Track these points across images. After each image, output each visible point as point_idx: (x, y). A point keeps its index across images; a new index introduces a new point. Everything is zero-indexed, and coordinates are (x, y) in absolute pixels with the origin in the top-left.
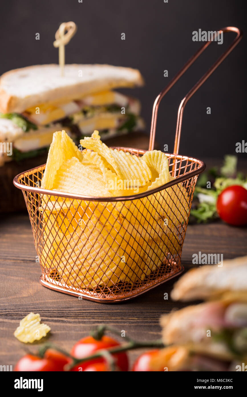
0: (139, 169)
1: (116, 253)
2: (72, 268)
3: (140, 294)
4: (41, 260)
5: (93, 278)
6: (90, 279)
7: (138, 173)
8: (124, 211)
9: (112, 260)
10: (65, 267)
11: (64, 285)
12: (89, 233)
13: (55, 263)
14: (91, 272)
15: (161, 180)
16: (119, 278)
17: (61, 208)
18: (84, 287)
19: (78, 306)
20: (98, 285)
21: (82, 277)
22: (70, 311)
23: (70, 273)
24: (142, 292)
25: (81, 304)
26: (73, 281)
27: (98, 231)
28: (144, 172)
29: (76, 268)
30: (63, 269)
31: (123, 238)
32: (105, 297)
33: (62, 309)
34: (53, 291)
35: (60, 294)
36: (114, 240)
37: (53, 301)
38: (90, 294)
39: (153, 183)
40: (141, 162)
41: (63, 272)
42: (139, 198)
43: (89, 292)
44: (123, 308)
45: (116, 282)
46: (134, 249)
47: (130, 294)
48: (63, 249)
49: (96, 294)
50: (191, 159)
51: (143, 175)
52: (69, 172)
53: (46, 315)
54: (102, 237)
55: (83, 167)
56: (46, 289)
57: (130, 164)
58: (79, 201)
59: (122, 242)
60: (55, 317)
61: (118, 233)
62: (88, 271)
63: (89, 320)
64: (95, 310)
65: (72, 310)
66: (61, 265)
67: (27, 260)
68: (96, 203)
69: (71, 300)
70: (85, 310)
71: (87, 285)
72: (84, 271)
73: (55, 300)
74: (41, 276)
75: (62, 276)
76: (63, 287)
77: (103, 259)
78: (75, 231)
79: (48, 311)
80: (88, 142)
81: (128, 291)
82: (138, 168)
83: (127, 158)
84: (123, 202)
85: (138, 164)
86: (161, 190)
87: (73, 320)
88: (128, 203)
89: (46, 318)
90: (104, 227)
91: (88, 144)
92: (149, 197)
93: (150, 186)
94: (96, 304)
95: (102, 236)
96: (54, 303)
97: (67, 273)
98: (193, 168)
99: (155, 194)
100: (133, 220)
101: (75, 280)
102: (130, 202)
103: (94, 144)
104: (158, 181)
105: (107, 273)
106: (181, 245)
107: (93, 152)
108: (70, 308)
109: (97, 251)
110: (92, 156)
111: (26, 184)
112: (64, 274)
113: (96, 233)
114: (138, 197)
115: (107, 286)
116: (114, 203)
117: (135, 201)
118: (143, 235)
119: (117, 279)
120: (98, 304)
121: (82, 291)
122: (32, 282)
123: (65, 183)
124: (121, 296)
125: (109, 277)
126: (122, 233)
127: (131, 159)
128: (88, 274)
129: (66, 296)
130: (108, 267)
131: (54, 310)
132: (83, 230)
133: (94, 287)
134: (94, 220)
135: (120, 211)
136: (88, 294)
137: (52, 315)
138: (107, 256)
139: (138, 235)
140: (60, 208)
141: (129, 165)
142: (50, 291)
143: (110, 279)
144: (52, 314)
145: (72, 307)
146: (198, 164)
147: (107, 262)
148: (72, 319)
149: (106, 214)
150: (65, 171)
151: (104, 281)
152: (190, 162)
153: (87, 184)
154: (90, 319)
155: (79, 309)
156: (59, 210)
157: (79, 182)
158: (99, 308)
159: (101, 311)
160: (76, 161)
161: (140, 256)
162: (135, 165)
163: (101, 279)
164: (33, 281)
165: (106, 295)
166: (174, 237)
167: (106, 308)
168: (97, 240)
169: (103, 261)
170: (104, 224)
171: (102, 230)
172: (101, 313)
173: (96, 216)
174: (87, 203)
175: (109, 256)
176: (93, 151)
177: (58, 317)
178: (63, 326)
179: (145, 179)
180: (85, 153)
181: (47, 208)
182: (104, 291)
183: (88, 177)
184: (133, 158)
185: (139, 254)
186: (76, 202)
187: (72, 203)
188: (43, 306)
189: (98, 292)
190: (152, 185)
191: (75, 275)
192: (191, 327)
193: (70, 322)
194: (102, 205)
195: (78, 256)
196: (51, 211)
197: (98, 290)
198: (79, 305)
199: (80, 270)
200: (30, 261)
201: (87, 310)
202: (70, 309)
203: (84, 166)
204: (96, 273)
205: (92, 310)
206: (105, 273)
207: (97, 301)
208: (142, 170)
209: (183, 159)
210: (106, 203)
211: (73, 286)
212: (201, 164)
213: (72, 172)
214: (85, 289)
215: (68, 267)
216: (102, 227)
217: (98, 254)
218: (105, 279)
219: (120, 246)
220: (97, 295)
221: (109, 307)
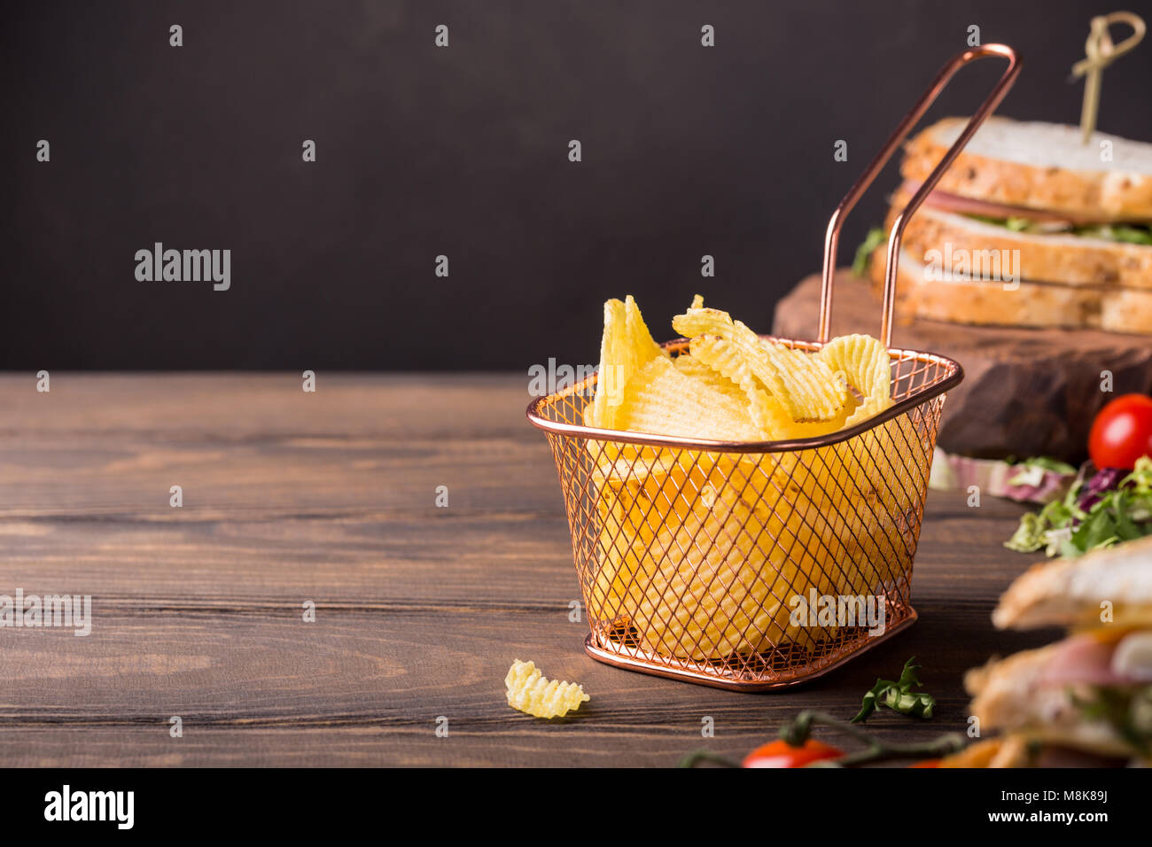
0: (814, 381)
1: (779, 573)
2: (673, 614)
3: (831, 669)
4: (593, 599)
5: (723, 634)
6: (715, 635)
7: (814, 390)
8: (800, 476)
9: (770, 590)
10: (655, 610)
11: (649, 656)
12: (716, 526)
13: (630, 603)
14: (721, 620)
15: (875, 401)
16: (784, 632)
17: (650, 472)
18: (700, 656)
19: (691, 699)
20: (735, 650)
21: (696, 633)
22: (676, 709)
23: (667, 626)
24: (832, 665)
25: (697, 696)
26: (672, 643)
27: (738, 521)
28: (828, 387)
29: (681, 614)
30: (649, 617)
31: (796, 538)
32: (751, 678)
33: (656, 708)
34: (623, 672)
35: (642, 677)
36: (776, 542)
37: (631, 690)
38: (715, 673)
39: (857, 408)
40: (815, 365)
41: (650, 623)
42: (831, 444)
43: (713, 669)
44: (796, 701)
45: (777, 641)
46: (818, 563)
47: (807, 669)
48: (650, 567)
49: (729, 672)
50: (925, 357)
51: (826, 393)
52: (651, 392)
53: (624, 720)
54: (746, 536)
55: (683, 379)
56: (606, 668)
57: (792, 369)
58: (694, 454)
59: (792, 547)
60: (645, 723)
61: (785, 525)
62: (711, 619)
63: (727, 728)
64: (732, 706)
65: (681, 709)
66: (646, 606)
67: (538, 609)
68: (735, 456)
69: (672, 687)
70: (710, 707)
71: (708, 653)
72: (701, 617)
73: (635, 690)
74: (589, 637)
75: (645, 635)
76: (649, 661)
77: (749, 587)
78: (683, 524)
79: (627, 711)
80: (697, 319)
81: (803, 663)
82: (811, 377)
83: (781, 356)
84: (798, 453)
85: (809, 368)
86: (876, 425)
87: (691, 729)
88: (808, 455)
89: (627, 726)
90: (752, 512)
91: (693, 326)
92: (853, 441)
93: (852, 417)
94: (731, 694)
95: (747, 533)
96: (635, 695)
97: (659, 625)
98: (930, 377)
99: (863, 435)
100: (818, 496)
101: (679, 641)
102: (813, 451)
103: (712, 324)
104: (869, 403)
105: (757, 621)
106: (911, 557)
107: (721, 341)
108: (675, 704)
109: (736, 568)
110: (718, 351)
111: (567, 421)
112: (651, 629)
113: (732, 527)
114: (830, 441)
115: (756, 651)
116: (778, 455)
117: (822, 451)
118: (838, 531)
119: (781, 634)
120: (736, 694)
121: (695, 666)
122: (566, 654)
123: (645, 417)
124: (786, 675)
125: (763, 630)
126: (792, 526)
127: (792, 358)
128: (711, 624)
129: (656, 679)
130: (761, 606)
131: (639, 710)
132: (701, 520)
133: (724, 654)
134: (729, 496)
135: (790, 473)
136: (709, 674)
137: (637, 719)
138: (759, 579)
139: (828, 532)
140: (646, 472)
141: (790, 373)
142: (617, 671)
143: (764, 635)
144: (638, 717)
145: (679, 703)
146: (942, 366)
147: (757, 595)
148: (688, 726)
149: (760, 481)
150: (642, 389)
151: (749, 639)
152: (922, 363)
153: (699, 418)
154: (728, 725)
155: (696, 705)
156: (645, 476)
157: (679, 413)
158: (741, 703)
159: (748, 709)
160: (667, 366)
161: (830, 579)
162: (804, 371)
163: (743, 636)
164: (568, 651)
165: (753, 674)
166: (899, 538)
167: (758, 702)
168: (734, 543)
169: (749, 592)
170: (752, 506)
171: (748, 518)
172: (749, 711)
173: (734, 485)
174: (713, 456)
175: (762, 579)
176: (721, 338)
177: (651, 723)
178: (672, 741)
179: (832, 402)
180: (697, 344)
181: (614, 475)
182: (751, 665)
183: (699, 402)
184: (797, 357)
185: (828, 574)
186: (688, 457)
187: (677, 460)
188: (610, 701)
189: (734, 668)
190: (856, 413)
191: (677, 629)
192: (1033, 690)
193: (684, 733)
194: (748, 462)
195: (688, 583)
196: (624, 480)
197: (734, 662)
198: (693, 696)
199: (692, 616)
200: (544, 609)
201: (716, 707)
202: (676, 707)
203: (686, 378)
204: (731, 621)
205: (727, 707)
206: (752, 621)
207: (733, 688)
208: (820, 383)
209: (903, 357)
210: (759, 455)
211: (674, 656)
212: (953, 366)
213: (658, 393)
214: (702, 661)
215: (663, 610)
216: (749, 513)
217: (737, 575)
218: (752, 634)
219: (788, 556)
220: (731, 674)
221: (764, 699)
